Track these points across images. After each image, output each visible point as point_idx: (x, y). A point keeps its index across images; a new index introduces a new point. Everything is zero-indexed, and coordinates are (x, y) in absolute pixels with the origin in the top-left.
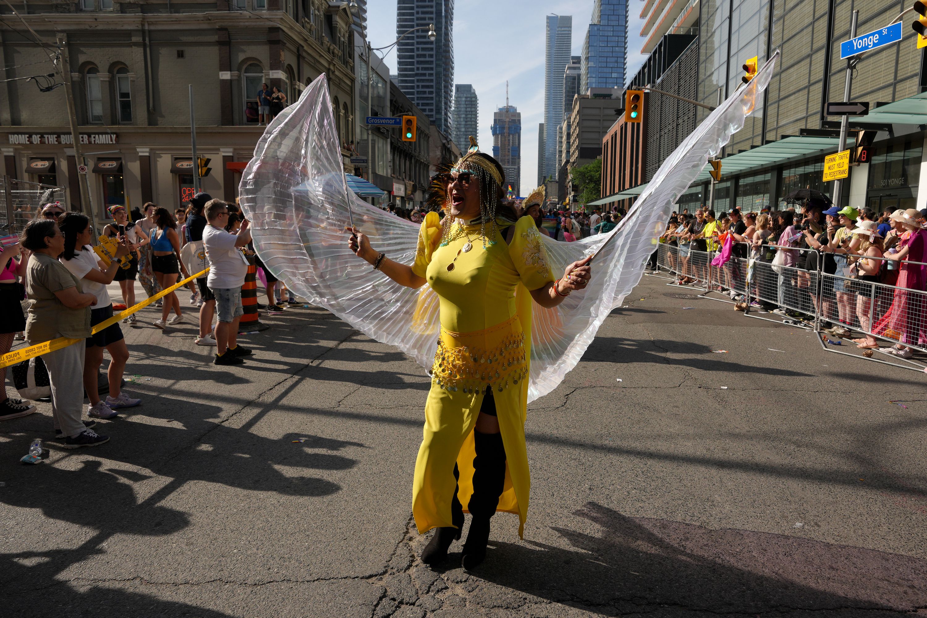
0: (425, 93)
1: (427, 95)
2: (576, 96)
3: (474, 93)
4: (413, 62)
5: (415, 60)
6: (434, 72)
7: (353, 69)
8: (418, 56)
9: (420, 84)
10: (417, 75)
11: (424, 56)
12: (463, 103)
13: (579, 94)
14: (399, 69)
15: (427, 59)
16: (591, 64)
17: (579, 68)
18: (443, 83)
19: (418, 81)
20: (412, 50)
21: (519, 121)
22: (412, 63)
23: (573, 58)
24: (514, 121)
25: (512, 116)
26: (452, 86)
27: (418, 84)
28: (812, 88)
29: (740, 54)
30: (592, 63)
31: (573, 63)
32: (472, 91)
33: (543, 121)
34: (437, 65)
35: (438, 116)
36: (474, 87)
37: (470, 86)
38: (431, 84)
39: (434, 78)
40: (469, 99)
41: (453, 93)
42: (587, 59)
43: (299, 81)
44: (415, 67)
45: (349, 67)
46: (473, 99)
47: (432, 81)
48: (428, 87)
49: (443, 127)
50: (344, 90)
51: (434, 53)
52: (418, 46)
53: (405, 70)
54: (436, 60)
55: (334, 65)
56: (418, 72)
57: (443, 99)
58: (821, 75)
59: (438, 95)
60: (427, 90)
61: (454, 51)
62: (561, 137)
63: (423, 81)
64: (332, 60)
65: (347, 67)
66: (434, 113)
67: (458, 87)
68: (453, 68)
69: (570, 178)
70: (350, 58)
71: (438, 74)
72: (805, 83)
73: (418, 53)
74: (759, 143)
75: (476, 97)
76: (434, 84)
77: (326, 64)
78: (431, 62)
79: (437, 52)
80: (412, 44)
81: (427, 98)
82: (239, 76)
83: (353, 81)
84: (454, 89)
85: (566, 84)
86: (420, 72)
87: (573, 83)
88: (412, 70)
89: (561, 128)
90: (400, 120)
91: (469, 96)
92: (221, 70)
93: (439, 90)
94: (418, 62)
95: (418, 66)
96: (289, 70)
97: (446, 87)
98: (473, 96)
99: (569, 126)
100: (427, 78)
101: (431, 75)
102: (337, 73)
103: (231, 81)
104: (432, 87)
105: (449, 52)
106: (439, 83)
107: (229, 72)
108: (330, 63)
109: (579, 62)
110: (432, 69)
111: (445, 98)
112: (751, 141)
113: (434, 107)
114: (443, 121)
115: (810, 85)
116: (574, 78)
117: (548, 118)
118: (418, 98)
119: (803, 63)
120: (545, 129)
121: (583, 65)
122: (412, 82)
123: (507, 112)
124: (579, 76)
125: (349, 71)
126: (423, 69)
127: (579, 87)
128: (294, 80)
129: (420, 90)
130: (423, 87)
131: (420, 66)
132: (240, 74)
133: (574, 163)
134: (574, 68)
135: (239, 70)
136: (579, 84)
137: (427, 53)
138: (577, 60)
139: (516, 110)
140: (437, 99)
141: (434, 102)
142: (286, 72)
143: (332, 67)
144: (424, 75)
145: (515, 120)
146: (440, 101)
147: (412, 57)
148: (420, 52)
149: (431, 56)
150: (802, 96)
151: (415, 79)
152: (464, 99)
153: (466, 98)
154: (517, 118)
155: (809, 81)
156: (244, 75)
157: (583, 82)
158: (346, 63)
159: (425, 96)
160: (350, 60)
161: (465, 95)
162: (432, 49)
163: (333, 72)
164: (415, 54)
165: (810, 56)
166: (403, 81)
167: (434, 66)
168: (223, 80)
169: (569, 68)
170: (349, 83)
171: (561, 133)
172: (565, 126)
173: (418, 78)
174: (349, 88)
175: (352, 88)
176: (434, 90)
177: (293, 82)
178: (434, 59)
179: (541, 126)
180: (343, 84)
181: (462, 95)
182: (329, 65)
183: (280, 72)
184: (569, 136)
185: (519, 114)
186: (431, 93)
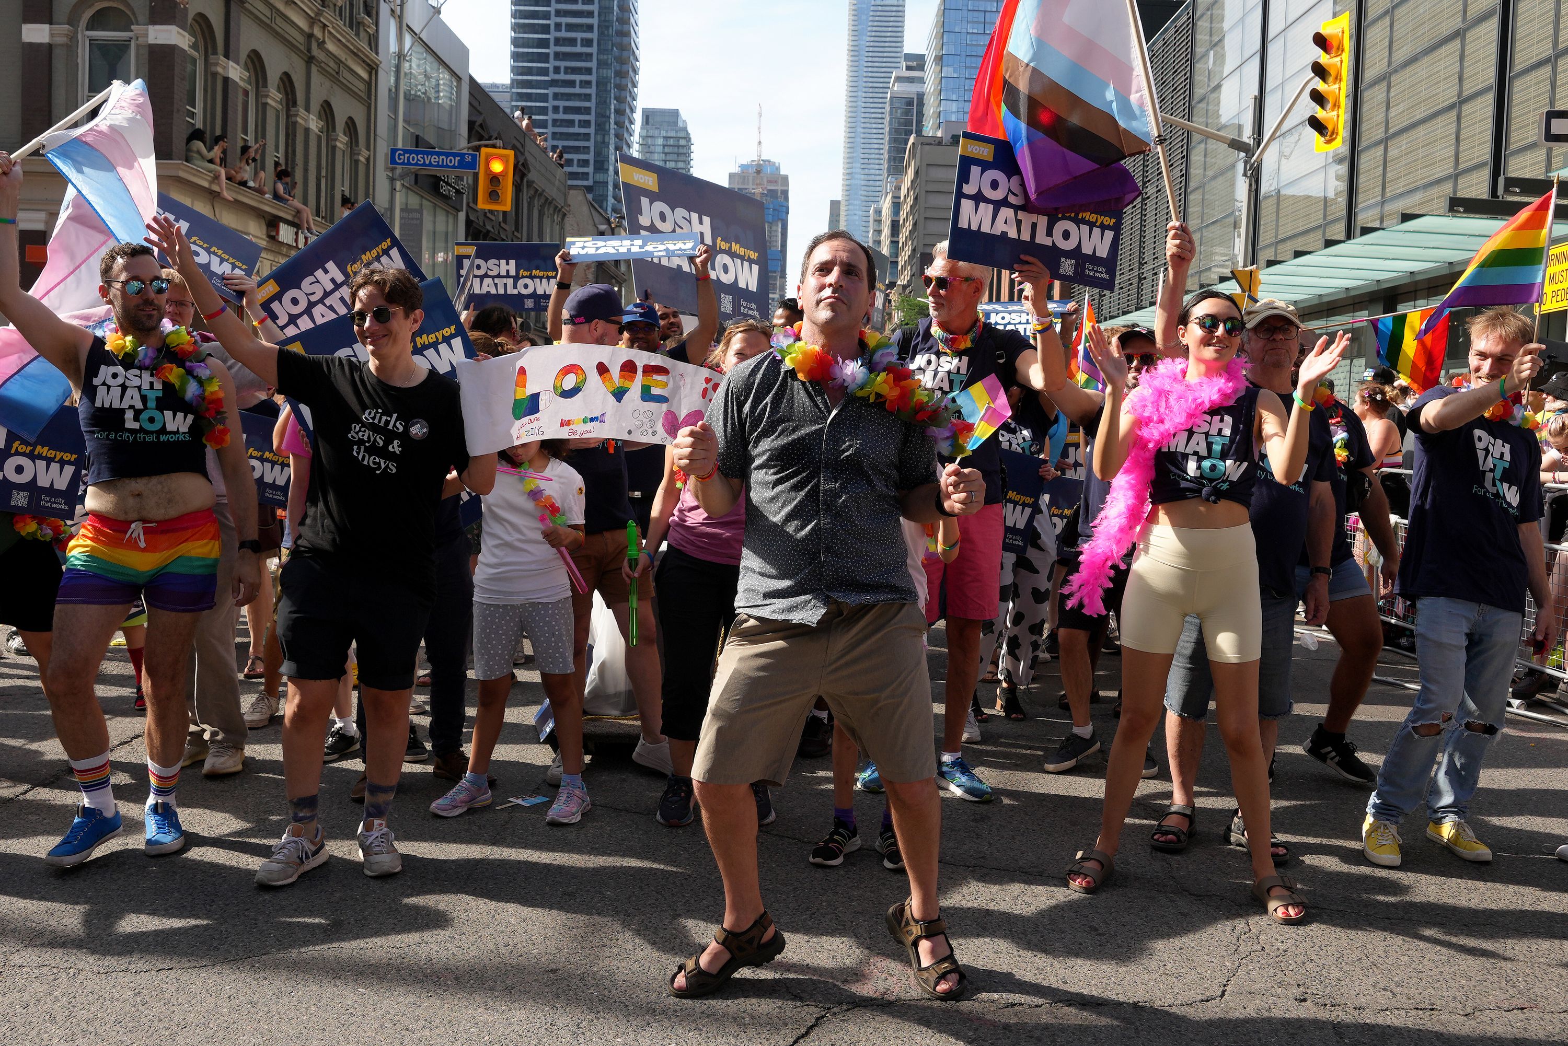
0: (571, 123)
1: (576, 130)
2: (912, 139)
3: (685, 129)
4: (548, 54)
5: (551, 50)
6: (593, 78)
7: (374, 41)
8: (558, 41)
9: (562, 104)
10: (554, 83)
11: (572, 42)
12: (660, 149)
13: (919, 133)
14: (514, 70)
15: (579, 49)
16: (948, 71)
17: (921, 80)
18: (614, 102)
19: (556, 96)
20: (545, 29)
21: (785, 194)
22: (544, 58)
23: (908, 57)
24: (772, 194)
25: (770, 182)
26: (632, 111)
27: (556, 103)
28: (1466, 108)
29: (1291, 33)
30: (951, 69)
31: (909, 68)
32: (680, 124)
33: (838, 196)
34: (601, 64)
35: (600, 177)
36: (684, 115)
37: (675, 114)
38: (587, 104)
39: (592, 91)
40: (671, 142)
41: (637, 127)
42: (939, 59)
43: (227, 56)
44: (550, 65)
45: (362, 34)
46: (682, 142)
47: (587, 97)
48: (577, 110)
49: (611, 200)
50: (347, 89)
51: (594, 36)
52: (559, 20)
53: (529, 71)
54: (600, 52)
55: (325, 26)
56: (557, 77)
57: (612, 140)
58: (1489, 75)
59: (602, 128)
60: (577, 118)
61: (640, 34)
62: (879, 232)
63: (568, 97)
64: (319, 13)
65: (357, 35)
66: (590, 169)
67: (648, 116)
68: (636, 72)
69: (896, 320)
70: (369, 15)
71: (602, 84)
72: (1451, 95)
73: (559, 34)
74: (1342, 236)
75: (688, 138)
76: (592, 104)
77: (302, 23)
78: (589, 56)
79: (601, 34)
80: (546, 16)
81: (576, 136)
82: (73, 38)
83: (373, 69)
84: (638, 117)
85: (891, 113)
86: (562, 76)
87: (908, 112)
88: (544, 72)
89: (879, 212)
90: (474, 157)
91: (673, 134)
92: (28, 20)
93: (602, 118)
94: (557, 56)
95: (558, 63)
96: (202, 26)
97: (620, 112)
98: (682, 134)
99: (896, 206)
100: (577, 90)
101: (587, 84)
102: (330, 46)
103: (50, 47)
104: (587, 111)
105: (628, 34)
106: (603, 103)
107: (46, 27)
108: (312, 21)
109: (921, 67)
110: (589, 71)
111: (616, 136)
112: (1320, 232)
113: (590, 157)
114: (611, 188)
115: (1463, 101)
116: (910, 102)
117: (849, 189)
118: (554, 134)
119: (1443, 50)
120: (842, 213)
121: (930, 73)
122: (544, 98)
123: (758, 172)
124: (921, 97)
125: (364, 45)
126: (568, 70)
127: (920, 123)
128: (215, 52)
129: (561, 116)
130: (567, 110)
131: (563, 64)
132: (76, 32)
133: (904, 287)
134: (910, 80)
135: (72, 21)
136: (920, 114)
137: (579, 35)
138: (917, 62)
139: (778, 169)
140: (599, 138)
141: (591, 144)
142: (193, 33)
143: (317, 32)
144: (572, 84)
145: (775, 191)
146: (605, 144)
147: (544, 43)
148: (564, 34)
149: (588, 43)
150: (1445, 126)
151: (550, 91)
152: (660, 141)
153: (666, 138)
154: (779, 188)
155: (1460, 92)
156: (85, 36)
157: (930, 110)
158: (355, 25)
159: (571, 130)
160: (368, 20)
161: (663, 133)
162: (590, 28)
163: (321, 44)
164: (551, 37)
165: (1459, 34)
166: (521, 97)
167: (593, 64)
168: (30, 44)
169: (899, 79)
170: (365, 75)
171: (879, 222)
172: (886, 205)
173: (557, 90)
174: (362, 86)
175: (371, 86)
176: (592, 118)
177: (212, 58)
178: (594, 50)
179: (835, 205)
180: (346, 74)
181: (656, 133)
182: (311, 26)
183: (174, 29)
184: (895, 228)
185: (785, 179)
186: (586, 124)
